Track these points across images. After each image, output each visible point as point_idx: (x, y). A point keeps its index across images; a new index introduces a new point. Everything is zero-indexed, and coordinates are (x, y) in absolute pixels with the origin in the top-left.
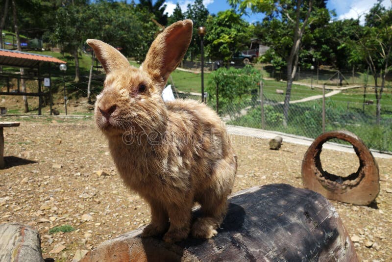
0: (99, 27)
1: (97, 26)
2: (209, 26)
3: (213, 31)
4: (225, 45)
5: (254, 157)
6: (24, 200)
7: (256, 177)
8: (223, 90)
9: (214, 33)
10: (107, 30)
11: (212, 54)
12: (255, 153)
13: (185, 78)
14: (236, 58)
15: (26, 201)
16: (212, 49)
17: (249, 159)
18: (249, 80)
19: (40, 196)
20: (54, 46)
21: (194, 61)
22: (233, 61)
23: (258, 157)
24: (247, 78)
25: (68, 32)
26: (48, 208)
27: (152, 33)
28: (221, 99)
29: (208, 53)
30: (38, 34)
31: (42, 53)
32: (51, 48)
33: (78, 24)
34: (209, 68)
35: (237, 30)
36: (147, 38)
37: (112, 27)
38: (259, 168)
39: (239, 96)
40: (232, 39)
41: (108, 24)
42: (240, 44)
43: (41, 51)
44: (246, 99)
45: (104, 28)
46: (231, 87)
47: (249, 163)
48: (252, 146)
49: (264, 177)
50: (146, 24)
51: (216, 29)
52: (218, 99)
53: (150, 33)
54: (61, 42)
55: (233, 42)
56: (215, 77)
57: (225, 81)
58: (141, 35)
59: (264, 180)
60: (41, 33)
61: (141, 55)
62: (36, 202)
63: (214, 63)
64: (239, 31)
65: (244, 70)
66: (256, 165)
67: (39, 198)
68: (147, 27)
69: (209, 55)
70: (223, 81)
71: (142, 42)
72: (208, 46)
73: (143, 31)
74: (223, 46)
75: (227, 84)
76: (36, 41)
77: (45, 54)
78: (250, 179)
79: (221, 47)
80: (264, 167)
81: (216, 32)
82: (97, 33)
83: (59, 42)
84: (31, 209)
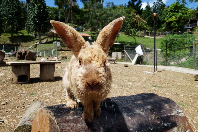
0: (107, 18)
1: (106, 18)
2: (165, 13)
3: (168, 15)
4: (175, 22)
5: (181, 84)
6: (56, 95)
7: (177, 95)
8: (169, 47)
9: (168, 16)
10: (110, 20)
11: (167, 28)
12: (183, 82)
13: (151, 42)
14: (182, 29)
15: (57, 95)
16: (167, 25)
17: (178, 85)
18: (185, 41)
19: (63, 94)
20: (88, 29)
21: (156, 32)
22: (180, 31)
23: (184, 84)
24: (184, 40)
25: (93, 22)
26: (64, 99)
27: (133, 19)
28: (168, 52)
29: (165, 27)
30: (82, 24)
31: (83, 32)
32: (87, 30)
33: (98, 18)
34: (165, 35)
35: (183, 13)
36: (130, 22)
37: (113, 17)
38: (182, 90)
39: (179, 50)
40: (177, 19)
41: (111, 16)
42: (182, 21)
43: (83, 31)
44: (186, 52)
45: (109, 19)
46: (174, 45)
47: (176, 87)
48: (183, 78)
49: (182, 95)
50: (130, 15)
51: (169, 14)
52: (166, 52)
53: (132, 19)
54: (91, 27)
55: (178, 20)
56: (165, 40)
57: (171, 42)
58: (127, 21)
59: (182, 97)
60: (83, 23)
61: (127, 30)
62: (60, 96)
63: (168, 32)
64: (183, 14)
65: (183, 35)
66: (180, 88)
67: (62, 94)
68: (130, 16)
69: (165, 28)
70: (169, 42)
71: (128, 24)
72: (165, 24)
73: (128, 19)
74: (173, 23)
75: (172, 43)
76: (81, 27)
77: (84, 33)
78: (173, 95)
79: (172, 24)
80: (185, 90)
81: (170, 15)
82: (106, 22)
83: (90, 27)
84: (57, 99)
